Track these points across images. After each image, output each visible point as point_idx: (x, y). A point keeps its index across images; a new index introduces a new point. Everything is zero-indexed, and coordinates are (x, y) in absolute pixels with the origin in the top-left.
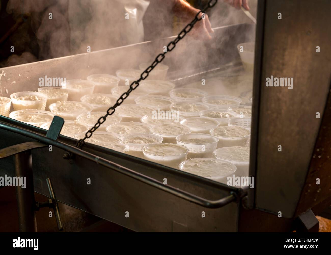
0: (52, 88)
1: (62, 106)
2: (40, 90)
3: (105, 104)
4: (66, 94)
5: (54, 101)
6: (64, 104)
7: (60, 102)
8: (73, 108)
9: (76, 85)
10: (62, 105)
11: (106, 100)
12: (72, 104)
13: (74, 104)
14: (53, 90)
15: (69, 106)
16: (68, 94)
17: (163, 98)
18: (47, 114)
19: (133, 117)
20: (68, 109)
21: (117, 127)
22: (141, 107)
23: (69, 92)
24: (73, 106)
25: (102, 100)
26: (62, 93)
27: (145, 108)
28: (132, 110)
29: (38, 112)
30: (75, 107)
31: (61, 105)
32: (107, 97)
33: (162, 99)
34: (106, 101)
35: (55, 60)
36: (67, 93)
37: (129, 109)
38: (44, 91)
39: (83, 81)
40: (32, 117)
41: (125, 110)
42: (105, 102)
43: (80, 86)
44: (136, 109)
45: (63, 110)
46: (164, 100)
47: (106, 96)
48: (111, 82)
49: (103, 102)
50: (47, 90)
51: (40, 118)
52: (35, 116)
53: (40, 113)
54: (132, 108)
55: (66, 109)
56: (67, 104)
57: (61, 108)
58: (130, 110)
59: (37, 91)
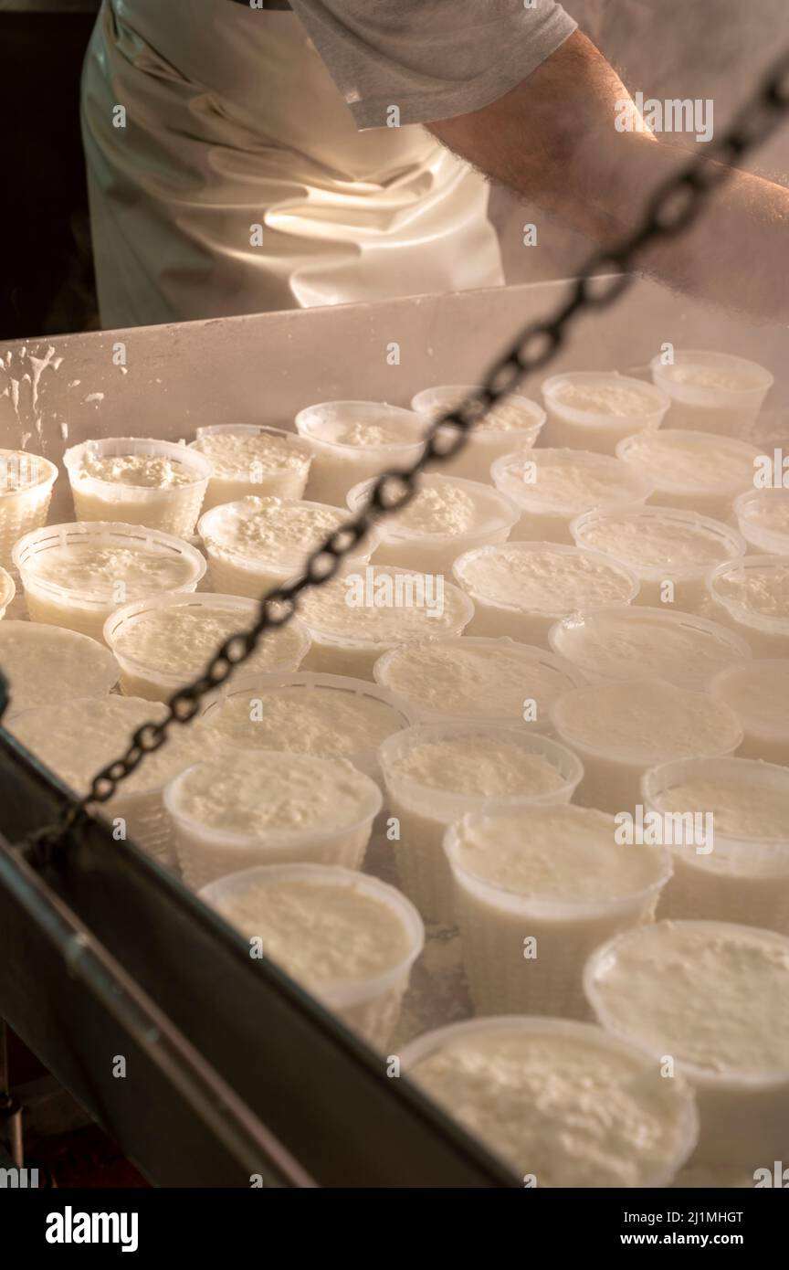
0: (259, 433)
1: (258, 519)
2: (208, 433)
3: (440, 529)
4: (300, 463)
5: (238, 493)
6: (271, 511)
7: (256, 499)
8: (299, 535)
9: (360, 427)
10: (264, 514)
11: (449, 513)
12: (304, 517)
13: (311, 515)
14: (258, 437)
15: (289, 523)
16: (307, 465)
17: (700, 525)
18: (180, 552)
19: (525, 612)
20: (277, 537)
21: (432, 659)
22: (585, 562)
23: (314, 456)
24: (303, 526)
25: (437, 507)
26: (283, 459)
27: (599, 570)
28: (541, 572)
29: (145, 539)
30: (309, 530)
31: (256, 514)
32: (463, 495)
33: (697, 529)
34: (447, 516)
35: (283, 318)
36: (304, 461)
37: (528, 566)
38: (221, 438)
39: (394, 412)
40: (114, 560)
41: (511, 567)
42: (442, 518)
43: (374, 432)
44: (561, 571)
45: (255, 536)
46: (705, 533)
47: (461, 492)
48: (508, 428)
49: (437, 517)
50: (233, 437)
51: (143, 567)
52: (124, 558)
53: (155, 542)
54: (545, 564)
55: (271, 534)
56: (283, 511)
57: (252, 527)
58: (532, 574)
59: (190, 438)
